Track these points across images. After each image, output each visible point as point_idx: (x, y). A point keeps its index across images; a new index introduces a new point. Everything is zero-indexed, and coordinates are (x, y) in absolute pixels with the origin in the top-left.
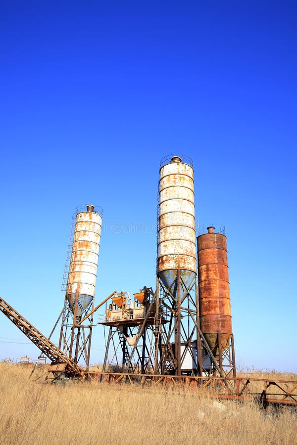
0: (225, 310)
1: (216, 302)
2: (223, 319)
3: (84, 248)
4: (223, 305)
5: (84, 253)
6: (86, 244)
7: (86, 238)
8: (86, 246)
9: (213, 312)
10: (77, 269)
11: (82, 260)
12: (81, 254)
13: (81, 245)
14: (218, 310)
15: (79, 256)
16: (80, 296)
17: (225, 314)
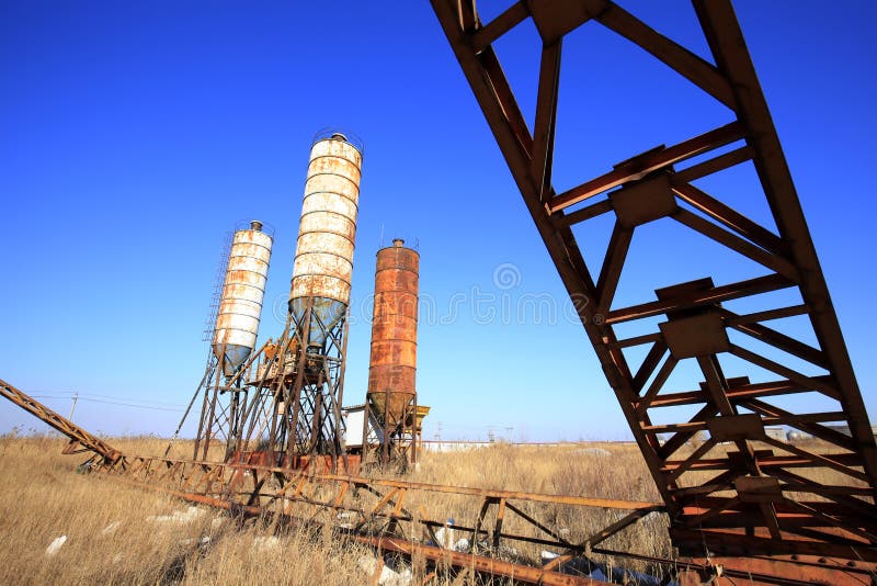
0: (401, 359)
1: (389, 347)
2: (397, 371)
3: (239, 281)
4: (399, 351)
5: (238, 287)
6: (241, 274)
7: (242, 266)
8: (242, 277)
9: (382, 361)
10: (226, 310)
11: (235, 296)
12: (233, 289)
13: (234, 276)
14: (390, 358)
15: (230, 292)
16: (228, 347)
17: (402, 363)
